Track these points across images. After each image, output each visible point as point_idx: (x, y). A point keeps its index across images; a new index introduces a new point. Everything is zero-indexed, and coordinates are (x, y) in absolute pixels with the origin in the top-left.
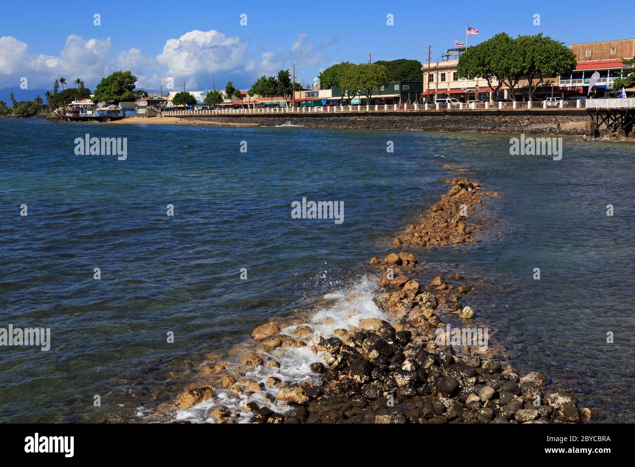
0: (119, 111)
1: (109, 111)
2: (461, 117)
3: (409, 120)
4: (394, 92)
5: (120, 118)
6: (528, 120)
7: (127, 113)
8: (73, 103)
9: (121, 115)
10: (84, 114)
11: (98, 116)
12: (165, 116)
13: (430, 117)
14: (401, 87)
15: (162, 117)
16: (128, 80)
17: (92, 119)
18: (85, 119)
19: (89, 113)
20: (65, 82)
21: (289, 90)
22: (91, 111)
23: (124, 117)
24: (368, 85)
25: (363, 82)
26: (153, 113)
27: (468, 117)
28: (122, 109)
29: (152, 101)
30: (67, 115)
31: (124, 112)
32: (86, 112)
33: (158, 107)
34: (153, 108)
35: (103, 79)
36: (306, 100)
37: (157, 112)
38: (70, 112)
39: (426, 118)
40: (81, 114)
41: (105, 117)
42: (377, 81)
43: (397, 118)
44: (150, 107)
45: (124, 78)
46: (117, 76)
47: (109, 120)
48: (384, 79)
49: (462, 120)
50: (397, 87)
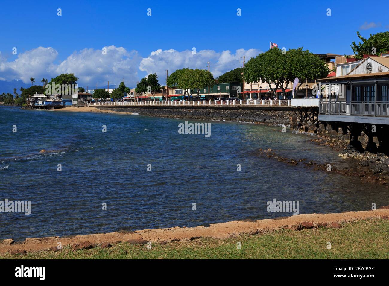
0: (60, 102)
1: (53, 102)
2: (249, 111)
3: (218, 112)
4: (225, 91)
5: (61, 107)
6: (289, 114)
7: (66, 103)
8: (34, 96)
9: (62, 105)
10: (37, 103)
11: (45, 105)
12: (90, 106)
13: (231, 111)
14: (230, 88)
15: (87, 107)
16: (70, 79)
17: (42, 107)
18: (38, 107)
19: (40, 103)
20: (34, 80)
21: (156, 88)
22: (41, 102)
23: (64, 107)
24: (195, 86)
25: (191, 83)
26: (82, 104)
27: (253, 111)
28: (63, 101)
29: (81, 95)
30: (31, 104)
31: (64, 103)
32: (38, 102)
33: (86, 100)
34: (82, 100)
35: (52, 79)
36: (174, 97)
37: (84, 103)
38: (31, 102)
39: (229, 111)
40: (36, 104)
41: (50, 106)
42: (202, 83)
43: (211, 111)
44: (80, 100)
45: (68, 78)
46: (63, 76)
47: (53, 108)
48: (209, 81)
49: (249, 114)
50: (227, 88)
